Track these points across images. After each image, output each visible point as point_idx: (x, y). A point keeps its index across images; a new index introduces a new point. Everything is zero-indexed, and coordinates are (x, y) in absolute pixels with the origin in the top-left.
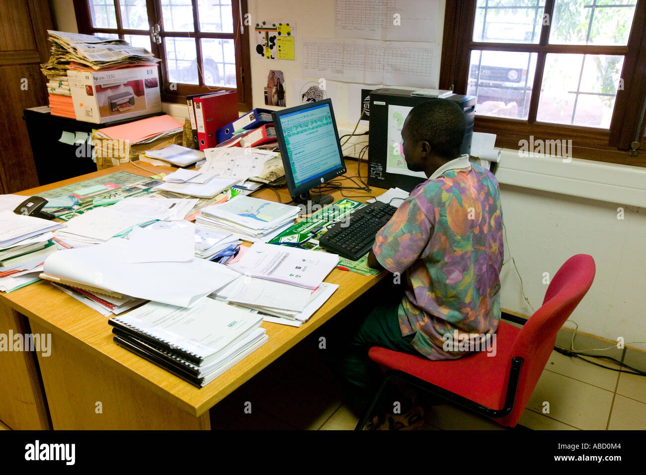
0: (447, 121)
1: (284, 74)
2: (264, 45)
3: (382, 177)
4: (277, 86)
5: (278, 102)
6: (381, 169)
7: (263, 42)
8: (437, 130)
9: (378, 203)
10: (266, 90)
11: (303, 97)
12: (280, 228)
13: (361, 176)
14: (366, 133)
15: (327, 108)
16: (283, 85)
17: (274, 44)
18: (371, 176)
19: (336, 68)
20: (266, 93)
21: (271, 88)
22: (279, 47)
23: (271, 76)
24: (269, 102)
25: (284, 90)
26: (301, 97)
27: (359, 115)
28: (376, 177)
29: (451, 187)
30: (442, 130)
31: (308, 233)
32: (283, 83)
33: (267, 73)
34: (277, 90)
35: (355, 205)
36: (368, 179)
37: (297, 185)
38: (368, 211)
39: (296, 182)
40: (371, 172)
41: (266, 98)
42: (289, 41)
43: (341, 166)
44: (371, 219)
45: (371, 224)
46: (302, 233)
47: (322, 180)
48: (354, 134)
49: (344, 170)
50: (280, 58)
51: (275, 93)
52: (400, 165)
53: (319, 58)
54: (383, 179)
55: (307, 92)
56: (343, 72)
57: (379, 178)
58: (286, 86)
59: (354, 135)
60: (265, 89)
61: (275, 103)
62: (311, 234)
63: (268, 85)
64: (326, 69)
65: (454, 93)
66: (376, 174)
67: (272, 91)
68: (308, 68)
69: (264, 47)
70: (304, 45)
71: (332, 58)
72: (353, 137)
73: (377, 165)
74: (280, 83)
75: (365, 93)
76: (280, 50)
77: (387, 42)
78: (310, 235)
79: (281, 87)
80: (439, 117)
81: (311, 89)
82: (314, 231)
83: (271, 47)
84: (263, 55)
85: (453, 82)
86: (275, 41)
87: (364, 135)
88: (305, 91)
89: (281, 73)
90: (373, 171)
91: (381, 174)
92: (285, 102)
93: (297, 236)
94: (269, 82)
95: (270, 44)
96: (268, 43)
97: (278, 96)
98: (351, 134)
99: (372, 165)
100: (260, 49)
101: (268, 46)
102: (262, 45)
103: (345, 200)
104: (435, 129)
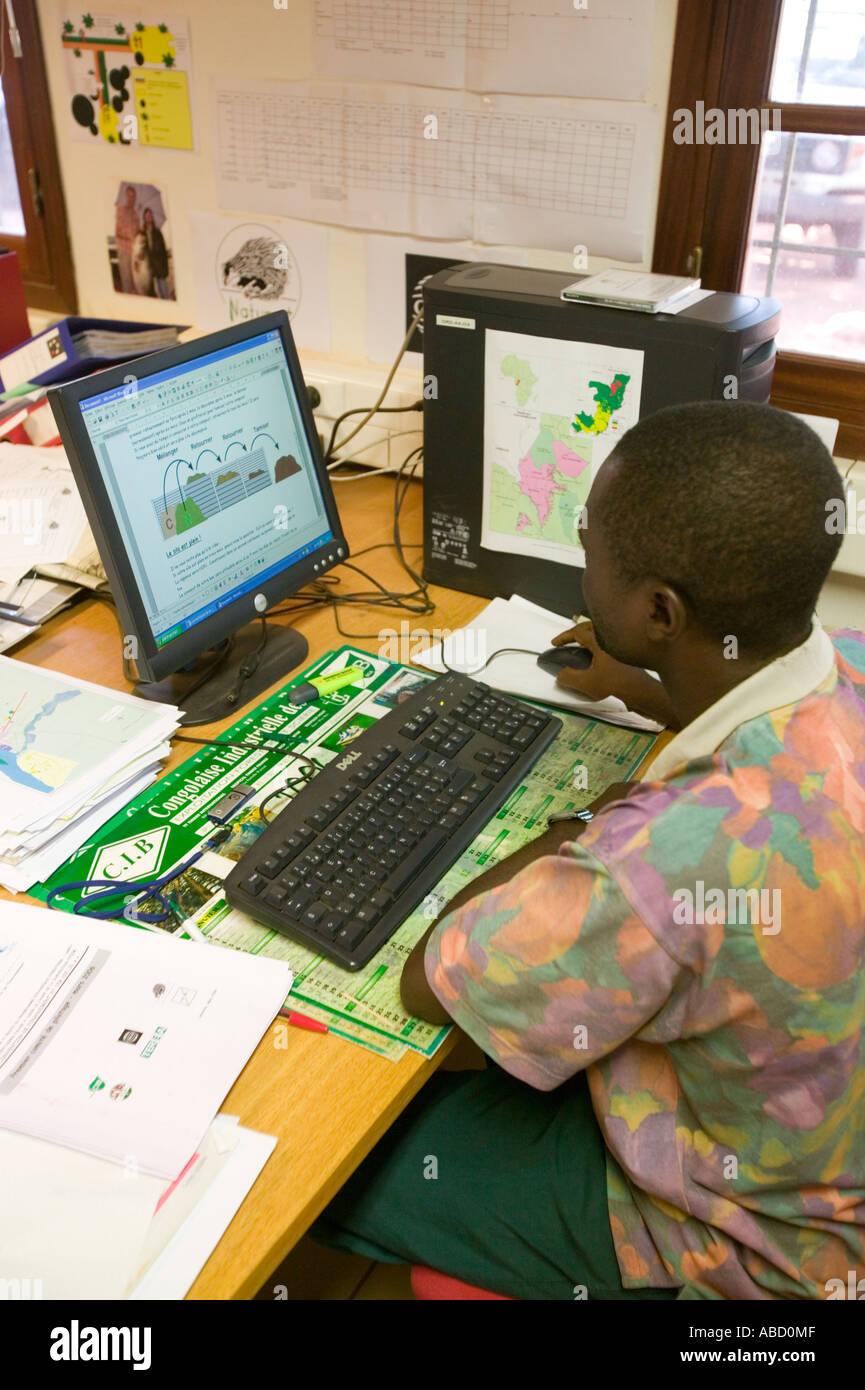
0: (764, 518)
1: (164, 196)
2: (95, 98)
3: (469, 559)
4: (144, 233)
5: (152, 285)
6: (466, 535)
7: (90, 87)
8: (717, 550)
9: (451, 680)
10: (113, 247)
11: (227, 272)
12: (95, 808)
13: (404, 540)
14: (418, 407)
15: (272, 345)
16: (165, 231)
17: (125, 96)
18: (434, 555)
19: (322, 180)
20: (113, 254)
21: (127, 239)
22: (143, 104)
23: (124, 202)
24: (125, 285)
25: (168, 245)
26: (221, 271)
27: (401, 337)
28: (451, 559)
29: (764, 815)
30: (740, 552)
31: (199, 823)
32: (162, 224)
33: (113, 193)
34: (146, 248)
35: (377, 674)
36: (425, 564)
37: (160, 642)
38: (412, 727)
39: (156, 630)
40: (432, 542)
41: (116, 271)
42: (171, 85)
43: (329, 538)
44: (420, 763)
45: (420, 789)
46: (177, 820)
47: (260, 602)
48: (382, 406)
49: (340, 551)
50: (147, 141)
51: (141, 257)
52: (527, 529)
53: (269, 146)
54: (471, 565)
55: (239, 258)
56: (345, 197)
57: (457, 562)
58: (174, 234)
59: (379, 410)
60: (111, 241)
61: (144, 288)
62: (209, 825)
63: (119, 230)
64: (293, 185)
65: (703, 286)
66: (449, 548)
67: (130, 249)
68: (236, 179)
69: (96, 105)
70: (220, 102)
71: (309, 146)
72: (377, 414)
73: (450, 521)
74: (153, 223)
75: (417, 266)
76: (145, 117)
77: (486, 99)
78: (208, 830)
79: (158, 236)
80: (735, 497)
81: (247, 247)
82: (220, 814)
83: (118, 105)
84: (95, 131)
85: (699, 242)
86: (129, 84)
87: (412, 412)
88: (229, 254)
89: (154, 193)
90: (441, 539)
91: (465, 551)
92: (172, 283)
93: (157, 838)
94: (119, 218)
95: (113, 93)
96: (105, 92)
97: (151, 266)
98: (372, 405)
99: (434, 521)
100: (83, 111)
101: (105, 101)
102: (87, 95)
103: (345, 657)
104: (710, 544)
